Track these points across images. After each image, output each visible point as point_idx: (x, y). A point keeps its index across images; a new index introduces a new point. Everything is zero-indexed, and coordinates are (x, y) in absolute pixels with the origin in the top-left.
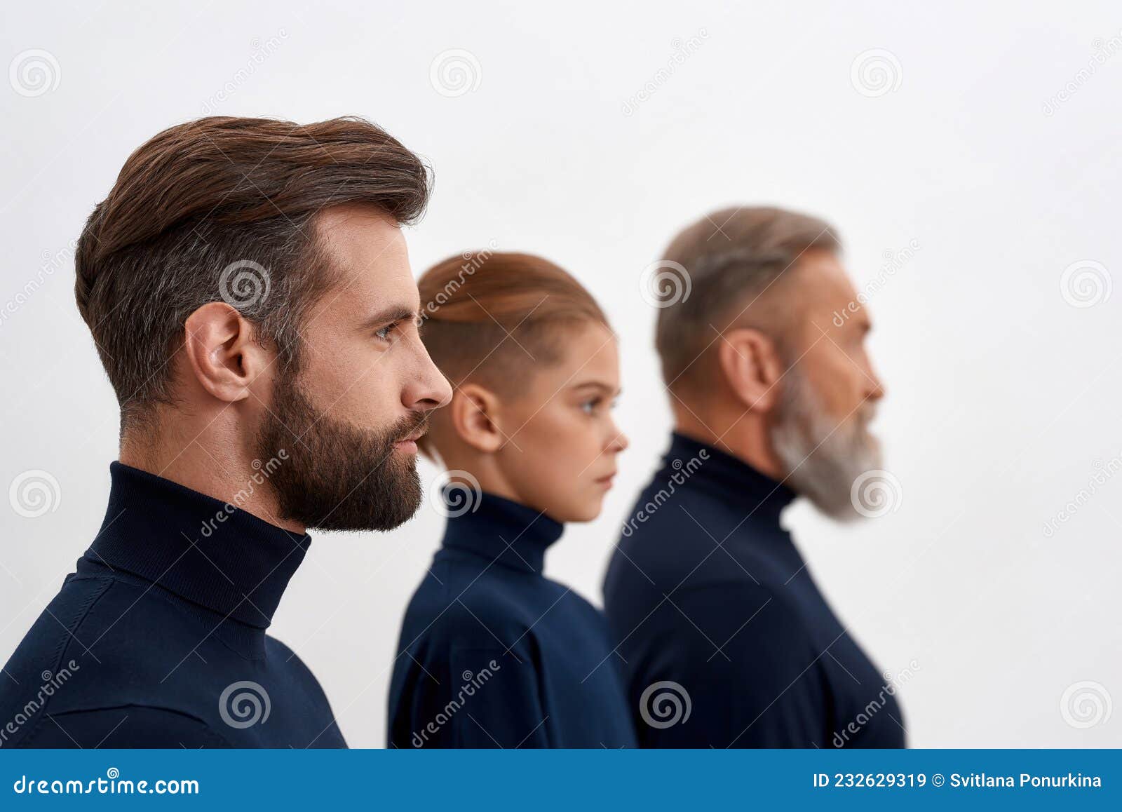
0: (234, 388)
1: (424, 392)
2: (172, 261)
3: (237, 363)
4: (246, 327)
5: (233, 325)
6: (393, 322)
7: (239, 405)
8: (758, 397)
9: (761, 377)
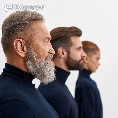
0: (63, 56)
1: (83, 55)
2: (56, 43)
3: (63, 54)
4: (64, 50)
5: (63, 50)
6: (79, 48)
7: (64, 58)
8: (22, 55)
9: (23, 50)
